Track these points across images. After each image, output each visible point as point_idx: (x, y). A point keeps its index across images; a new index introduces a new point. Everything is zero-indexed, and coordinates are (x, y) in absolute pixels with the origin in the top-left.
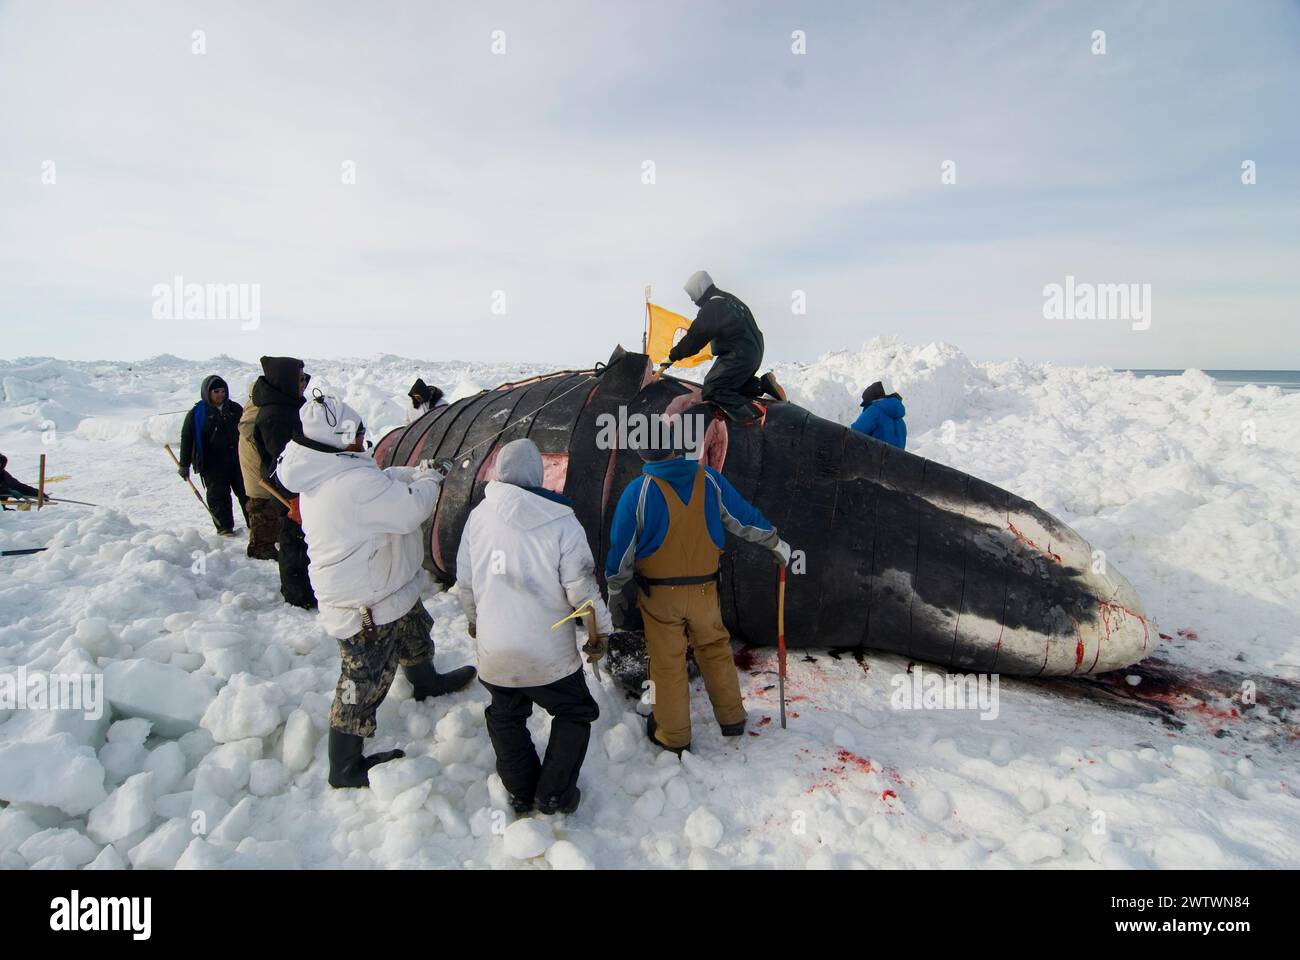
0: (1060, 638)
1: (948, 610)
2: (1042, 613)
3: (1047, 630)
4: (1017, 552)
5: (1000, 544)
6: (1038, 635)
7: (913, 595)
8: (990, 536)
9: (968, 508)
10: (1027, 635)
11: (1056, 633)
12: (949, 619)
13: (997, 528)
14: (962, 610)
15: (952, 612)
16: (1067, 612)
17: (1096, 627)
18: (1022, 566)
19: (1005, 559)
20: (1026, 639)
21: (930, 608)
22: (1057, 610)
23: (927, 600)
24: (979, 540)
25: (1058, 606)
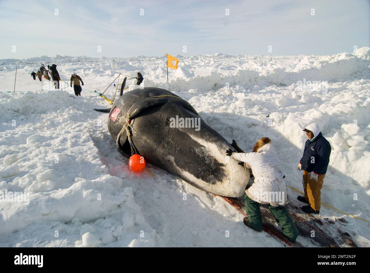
0: (211, 185)
1: (182, 169)
2: (207, 176)
3: (207, 181)
4: (207, 156)
5: (203, 153)
6: (204, 182)
7: (175, 164)
8: (201, 149)
9: (199, 140)
10: (201, 181)
11: (210, 182)
12: (183, 172)
13: (205, 147)
14: (186, 171)
15: (183, 170)
16: (215, 178)
17: (222, 184)
18: (206, 160)
19: (202, 157)
20: (201, 182)
21: (178, 168)
22: (212, 176)
23: (178, 166)
24: (197, 150)
25: (212, 175)
